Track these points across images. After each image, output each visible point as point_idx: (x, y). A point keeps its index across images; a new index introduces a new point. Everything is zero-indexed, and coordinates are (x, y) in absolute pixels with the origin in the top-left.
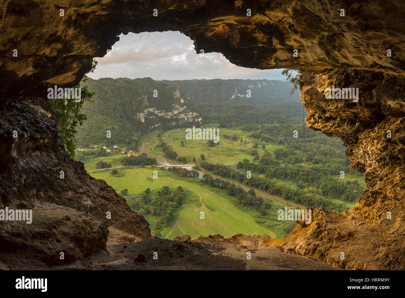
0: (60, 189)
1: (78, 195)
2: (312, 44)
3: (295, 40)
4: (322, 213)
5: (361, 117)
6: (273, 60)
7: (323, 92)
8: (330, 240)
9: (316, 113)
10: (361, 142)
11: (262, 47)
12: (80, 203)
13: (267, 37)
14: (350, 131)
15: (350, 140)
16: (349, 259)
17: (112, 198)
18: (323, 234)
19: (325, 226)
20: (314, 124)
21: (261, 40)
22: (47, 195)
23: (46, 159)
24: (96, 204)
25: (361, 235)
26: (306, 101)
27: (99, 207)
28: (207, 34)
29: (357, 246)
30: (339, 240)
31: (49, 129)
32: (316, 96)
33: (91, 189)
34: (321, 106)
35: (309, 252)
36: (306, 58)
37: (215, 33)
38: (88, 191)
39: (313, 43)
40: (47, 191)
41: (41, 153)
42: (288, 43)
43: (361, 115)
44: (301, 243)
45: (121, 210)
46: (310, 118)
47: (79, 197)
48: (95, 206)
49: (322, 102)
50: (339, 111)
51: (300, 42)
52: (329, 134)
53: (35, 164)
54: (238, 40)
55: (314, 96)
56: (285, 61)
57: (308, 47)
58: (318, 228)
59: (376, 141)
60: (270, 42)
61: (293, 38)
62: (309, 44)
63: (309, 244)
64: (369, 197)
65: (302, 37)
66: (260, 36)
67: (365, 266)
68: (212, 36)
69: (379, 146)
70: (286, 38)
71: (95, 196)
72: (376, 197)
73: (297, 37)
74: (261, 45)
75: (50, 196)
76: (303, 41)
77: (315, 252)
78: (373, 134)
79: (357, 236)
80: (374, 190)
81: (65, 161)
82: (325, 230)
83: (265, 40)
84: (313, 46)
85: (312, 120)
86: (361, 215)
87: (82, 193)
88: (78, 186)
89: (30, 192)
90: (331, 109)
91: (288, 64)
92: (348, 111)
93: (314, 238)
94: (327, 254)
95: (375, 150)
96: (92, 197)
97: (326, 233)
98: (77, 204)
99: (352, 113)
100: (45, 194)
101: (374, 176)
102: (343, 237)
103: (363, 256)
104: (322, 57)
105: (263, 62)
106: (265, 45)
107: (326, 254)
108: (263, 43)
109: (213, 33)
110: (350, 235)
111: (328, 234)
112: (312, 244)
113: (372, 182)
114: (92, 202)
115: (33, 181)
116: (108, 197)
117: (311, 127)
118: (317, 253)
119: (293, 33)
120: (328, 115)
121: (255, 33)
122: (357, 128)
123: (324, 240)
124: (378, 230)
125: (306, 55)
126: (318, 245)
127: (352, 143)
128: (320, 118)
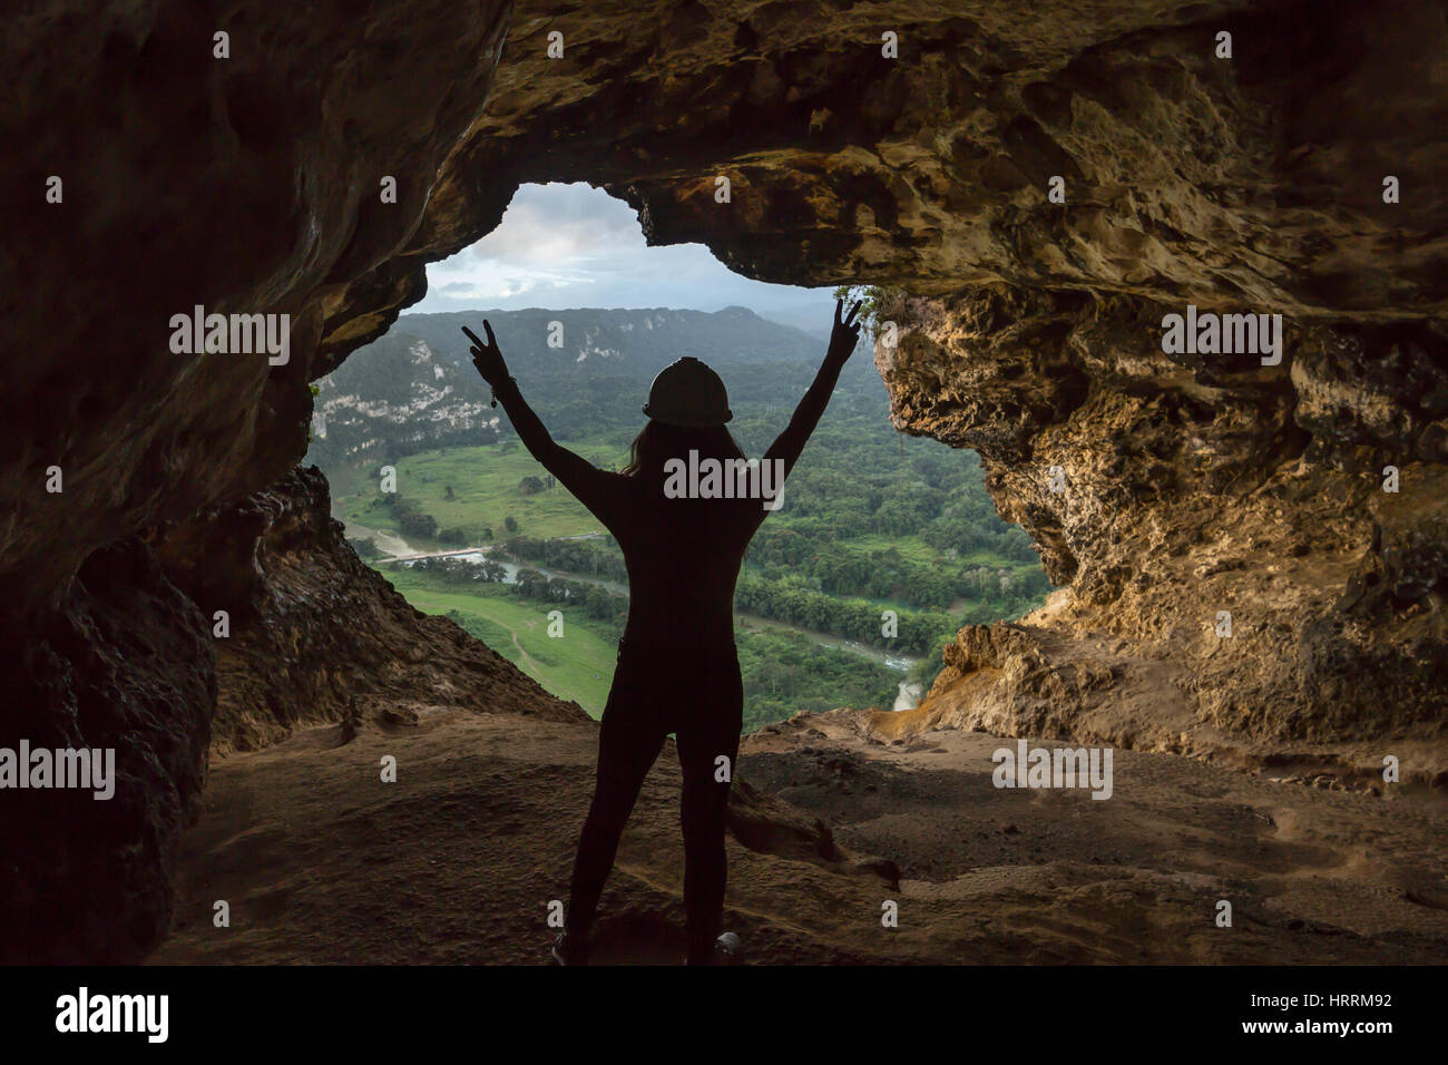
0: (372, 659)
1: (415, 668)
2: (966, 226)
3: (925, 216)
4: (1017, 634)
5: (1031, 400)
6: (851, 264)
7: (945, 342)
8: (1073, 693)
9: (914, 392)
10: (1040, 458)
11: (825, 231)
12: (431, 691)
13: (839, 205)
14: (1011, 434)
15: (1013, 454)
16: (1135, 729)
17: (494, 664)
18: (1049, 682)
19: (1047, 663)
20: (912, 420)
21: (824, 212)
22: (352, 679)
23: (318, 572)
24: (465, 688)
25: (1139, 671)
26: (897, 365)
27: (475, 694)
28: (679, 193)
29: (1141, 696)
30: (1093, 689)
31: (306, 481)
32: (921, 351)
33: (437, 647)
34: (930, 375)
35: (1028, 729)
36: (934, 259)
37: (698, 192)
38: (432, 654)
39: (969, 223)
40: (351, 669)
41: (299, 557)
42: (904, 222)
43: (1031, 394)
44: (994, 711)
45: (524, 693)
46: (902, 407)
47: (420, 675)
48: (464, 693)
49: (936, 366)
50: (986, 387)
51: (937, 220)
52: (956, 442)
53: (304, 594)
54: (761, 212)
55: (917, 352)
56: (881, 266)
57: (953, 233)
58: (1032, 667)
59: (1088, 454)
60: (848, 217)
61: (923, 209)
62: (961, 226)
63: (1022, 710)
64: (1100, 583)
65: (948, 208)
66: (822, 201)
67: (1184, 737)
68: (692, 198)
69: (1101, 465)
70: (901, 210)
71: (454, 665)
72: (1118, 581)
73: (934, 209)
74: (823, 225)
75: (359, 681)
76: (947, 220)
77: (1043, 726)
78: (1076, 438)
79: (1131, 674)
80: (1111, 567)
81: (355, 572)
82: (1051, 671)
83: (834, 213)
84: (968, 231)
85: (908, 411)
86: (1100, 625)
87: (420, 662)
88: (408, 643)
89: (316, 677)
90: (967, 383)
91: (886, 275)
92: (1005, 386)
93: (1027, 693)
94: (1076, 726)
95: (1093, 475)
96: (448, 670)
97: (1057, 677)
98: (424, 693)
99: (1013, 389)
100: (345, 677)
101: (1097, 533)
102: (1101, 681)
103: (1170, 717)
104: (989, 257)
105: (824, 268)
106: (833, 227)
107: (1072, 726)
108: (830, 221)
109: (694, 190)
110: (1117, 674)
111: (1063, 679)
112: (1028, 709)
113: (1095, 548)
114: (454, 683)
115: (316, 642)
116: (483, 662)
117: (908, 427)
118: (1050, 728)
119: (926, 198)
120: (945, 396)
121: (811, 195)
122: (1026, 425)
123: (1054, 696)
124: (1173, 653)
125: (940, 252)
126: (1046, 710)
127: (1017, 461)
128: (925, 404)
